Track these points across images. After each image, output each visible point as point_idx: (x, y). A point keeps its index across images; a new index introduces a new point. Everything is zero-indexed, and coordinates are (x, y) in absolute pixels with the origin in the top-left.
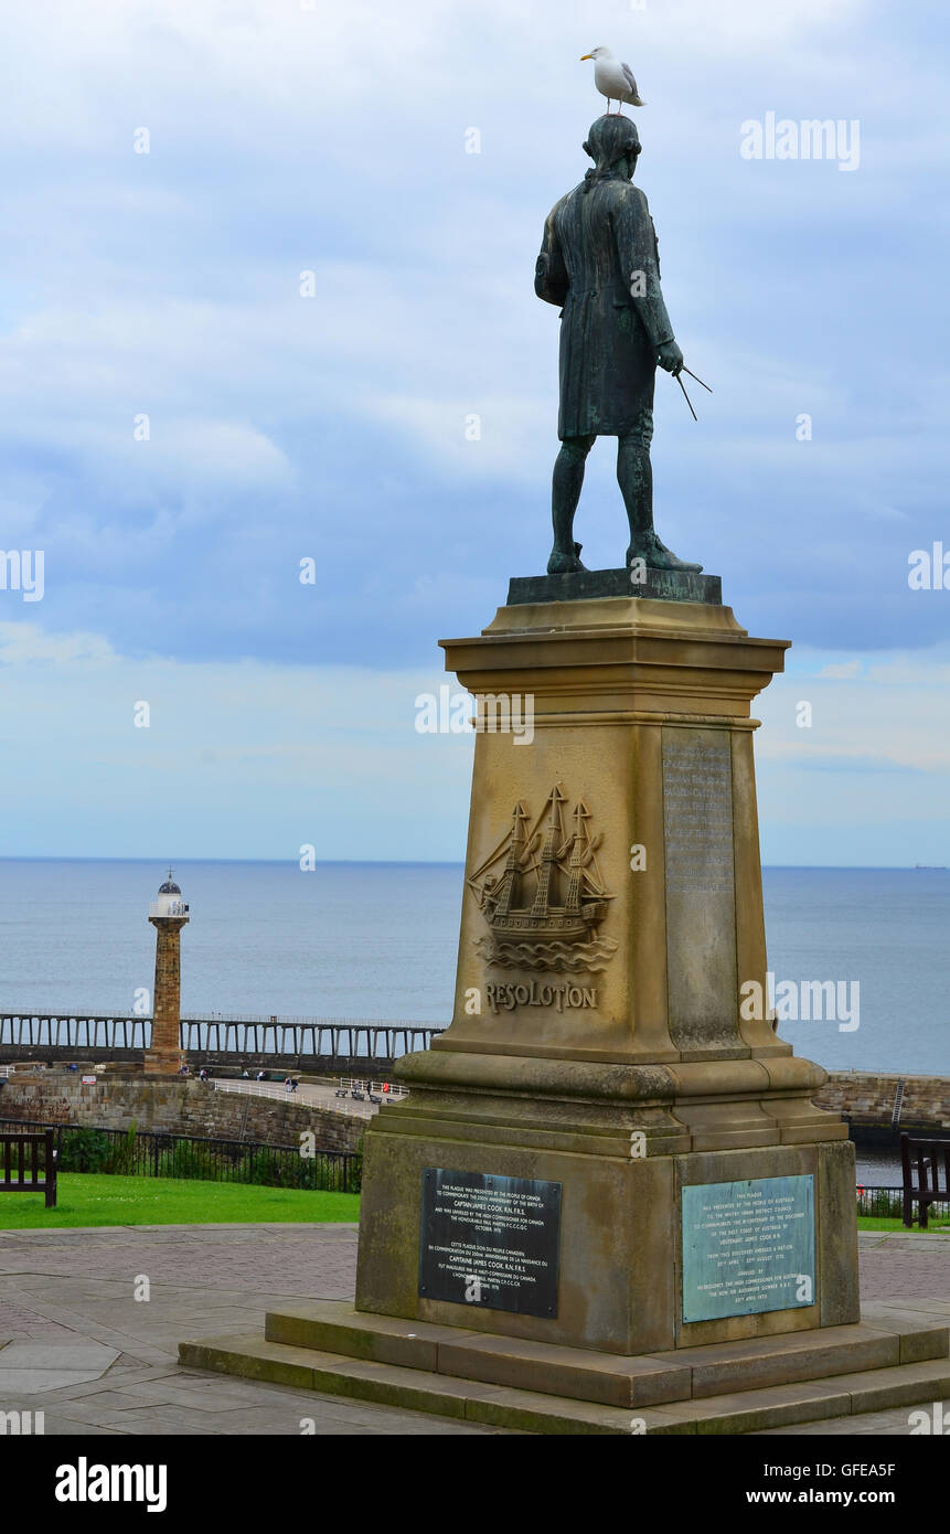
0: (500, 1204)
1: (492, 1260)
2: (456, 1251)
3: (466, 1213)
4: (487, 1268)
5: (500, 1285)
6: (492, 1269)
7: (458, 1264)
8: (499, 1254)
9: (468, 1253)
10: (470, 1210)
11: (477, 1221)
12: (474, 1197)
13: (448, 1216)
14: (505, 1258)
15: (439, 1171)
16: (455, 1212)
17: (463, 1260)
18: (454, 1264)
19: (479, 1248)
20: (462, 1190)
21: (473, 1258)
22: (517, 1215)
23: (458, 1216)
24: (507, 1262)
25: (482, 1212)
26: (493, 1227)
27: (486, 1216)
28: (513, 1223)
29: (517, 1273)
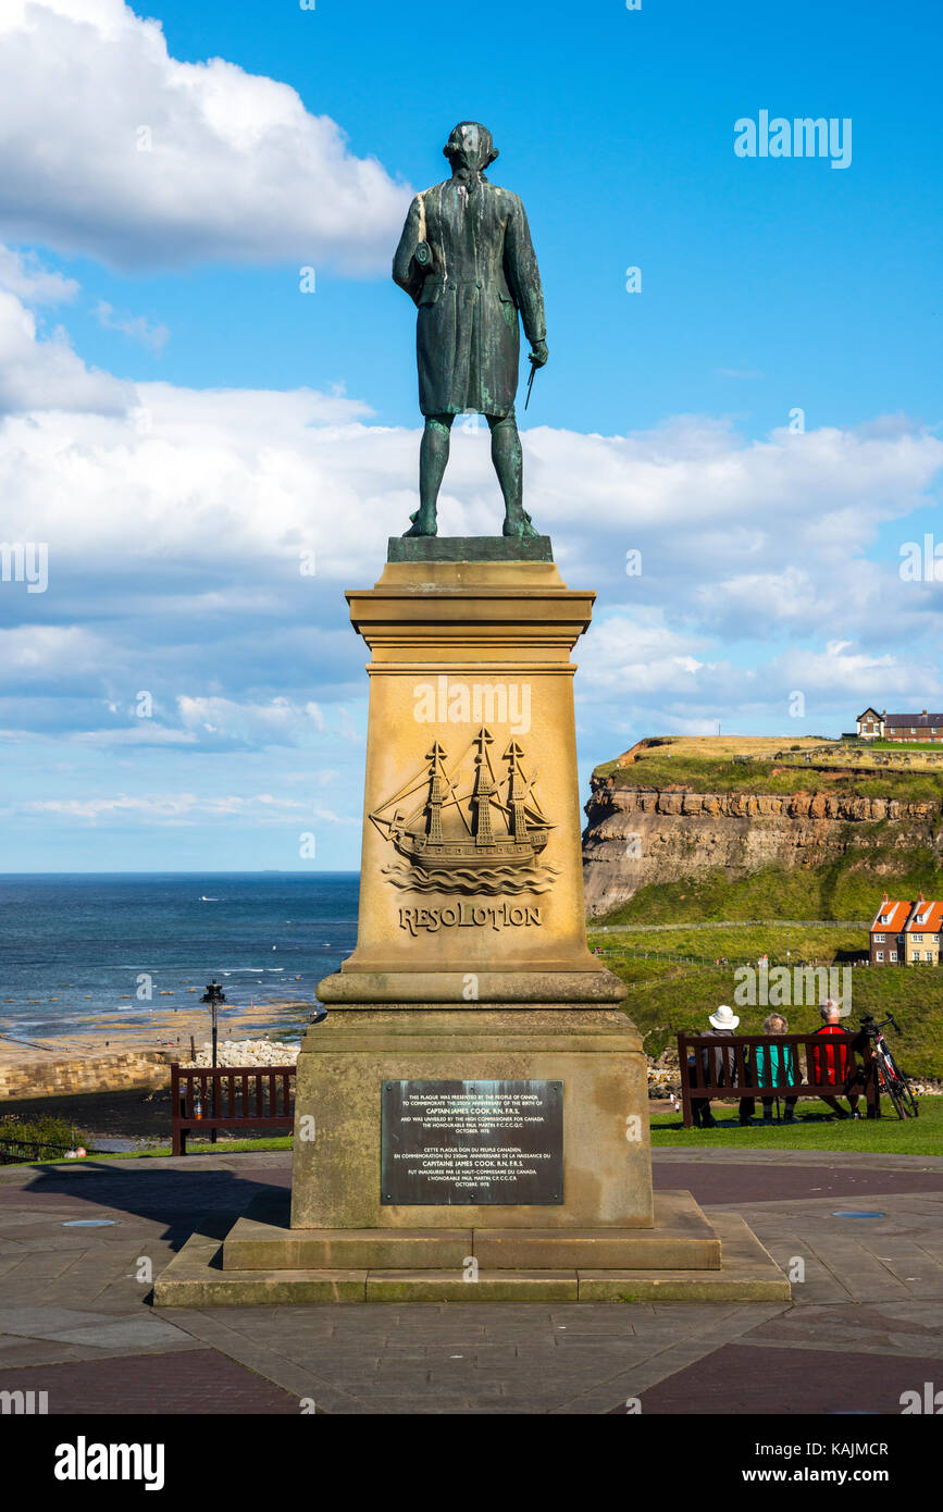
0: (488, 1107)
1: (479, 1159)
2: (432, 1156)
3: (443, 1120)
4: (474, 1168)
5: (492, 1183)
6: (480, 1168)
8: (487, 1154)
9: (446, 1156)
10: (447, 1116)
11: (458, 1125)
12: (453, 1103)
13: (419, 1124)
14: (497, 1156)
15: (404, 1084)
16: (428, 1120)
17: (441, 1164)
18: (429, 1168)
19: (461, 1150)
20: (437, 1097)
21: (455, 1160)
22: (509, 1115)
23: (432, 1123)
24: (498, 1159)
25: (465, 1116)
26: (479, 1129)
27: (469, 1119)
28: (504, 1122)
29: (513, 1168)
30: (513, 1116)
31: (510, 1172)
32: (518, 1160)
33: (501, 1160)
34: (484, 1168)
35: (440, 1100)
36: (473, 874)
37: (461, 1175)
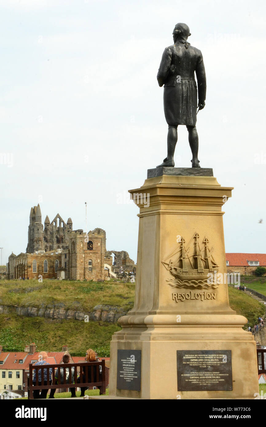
0: (209, 359)
1: (207, 376)
2: (192, 375)
3: (196, 363)
4: (206, 379)
5: (211, 384)
8: (209, 374)
9: (197, 375)
11: (201, 365)
12: (199, 358)
13: (188, 364)
16: (191, 363)
17: (195, 378)
18: (192, 379)
19: (202, 373)
20: (194, 355)
21: (200, 376)
22: (216, 361)
23: (193, 364)
24: (213, 376)
26: (207, 366)
27: (203, 363)
28: (214, 364)
29: (217, 379)
30: (217, 361)
31: (216, 380)
32: (219, 376)
33: (214, 376)
34: (209, 379)
35: (194, 356)
36: (197, 282)
37: (202, 381)
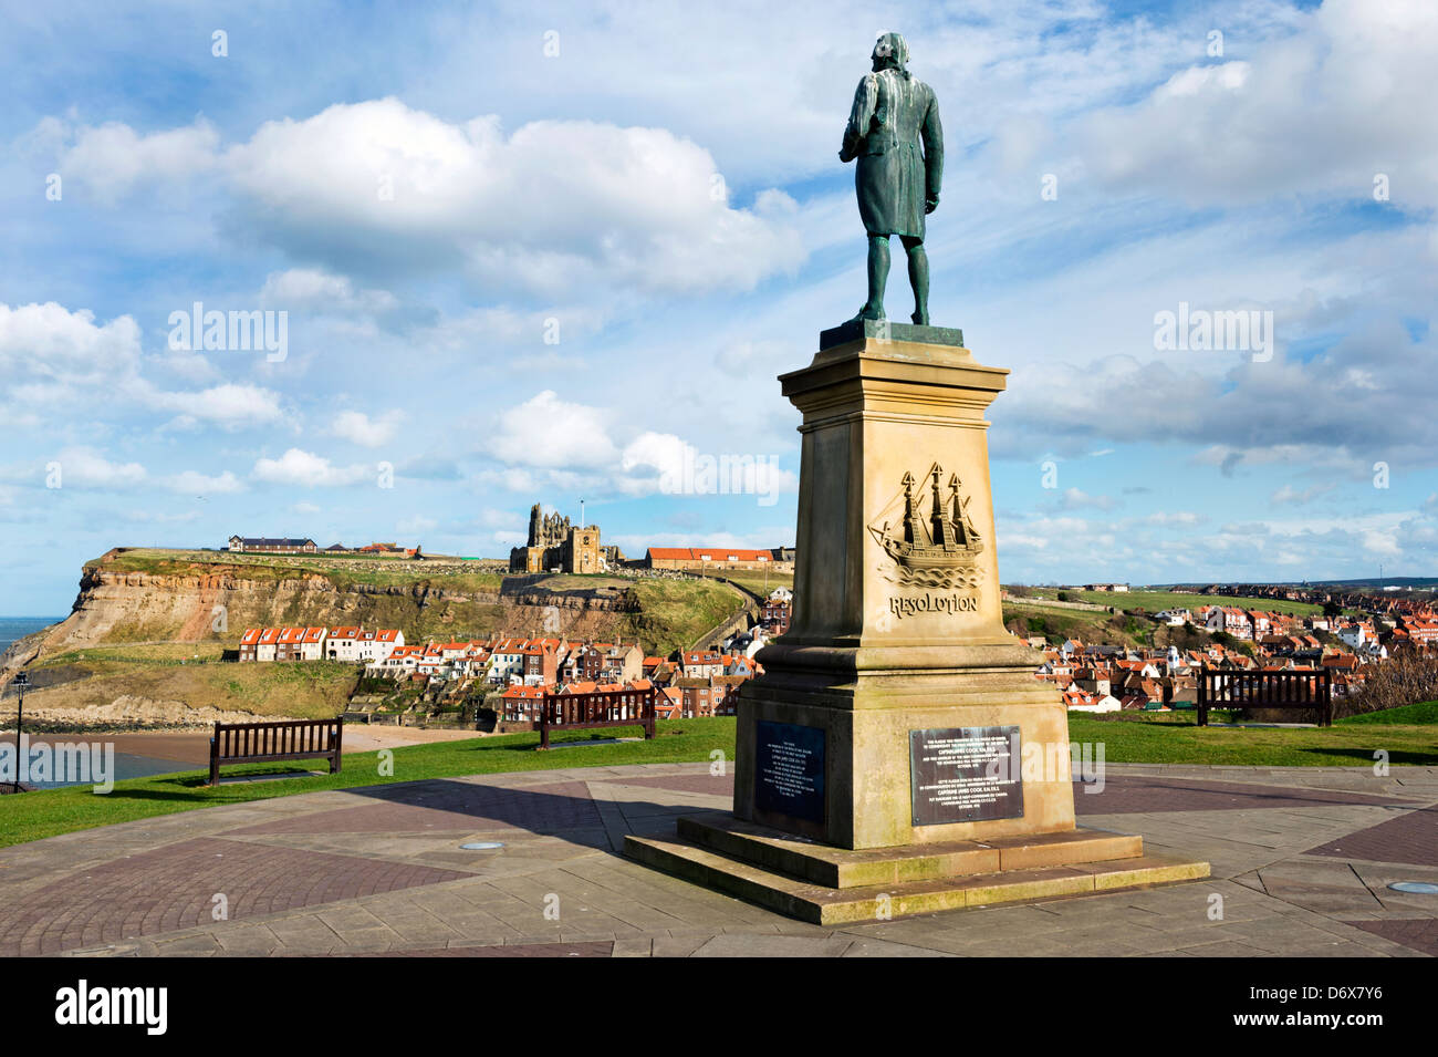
0: (977, 747)
1: (972, 787)
2: (944, 786)
3: (950, 758)
4: (970, 794)
5: (981, 804)
6: (973, 793)
7: (945, 796)
9: (953, 786)
10: (952, 755)
11: (959, 762)
12: (955, 745)
13: (934, 762)
14: (983, 784)
15: (925, 732)
16: (940, 758)
17: (949, 792)
18: (942, 796)
19: (962, 780)
20: (945, 741)
21: (958, 789)
22: (989, 752)
23: (942, 761)
24: (984, 786)
25: (963, 755)
26: (971, 763)
27: (965, 757)
28: (986, 758)
29: (994, 792)
30: (992, 753)
31: (992, 795)
32: (996, 785)
33: (986, 786)
34: (976, 793)
35: (947, 743)
37: (962, 800)
